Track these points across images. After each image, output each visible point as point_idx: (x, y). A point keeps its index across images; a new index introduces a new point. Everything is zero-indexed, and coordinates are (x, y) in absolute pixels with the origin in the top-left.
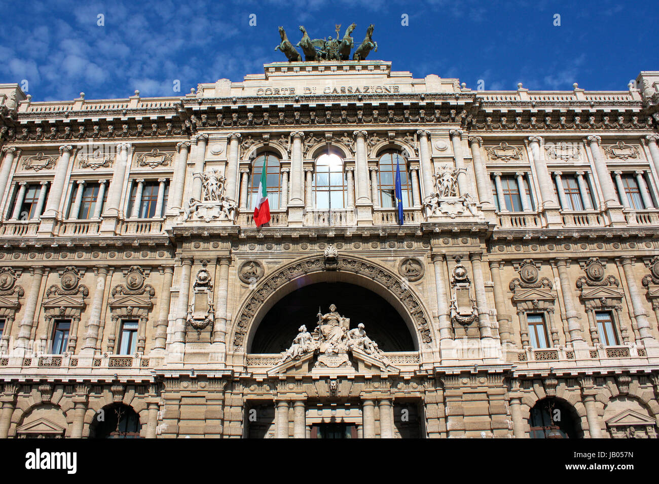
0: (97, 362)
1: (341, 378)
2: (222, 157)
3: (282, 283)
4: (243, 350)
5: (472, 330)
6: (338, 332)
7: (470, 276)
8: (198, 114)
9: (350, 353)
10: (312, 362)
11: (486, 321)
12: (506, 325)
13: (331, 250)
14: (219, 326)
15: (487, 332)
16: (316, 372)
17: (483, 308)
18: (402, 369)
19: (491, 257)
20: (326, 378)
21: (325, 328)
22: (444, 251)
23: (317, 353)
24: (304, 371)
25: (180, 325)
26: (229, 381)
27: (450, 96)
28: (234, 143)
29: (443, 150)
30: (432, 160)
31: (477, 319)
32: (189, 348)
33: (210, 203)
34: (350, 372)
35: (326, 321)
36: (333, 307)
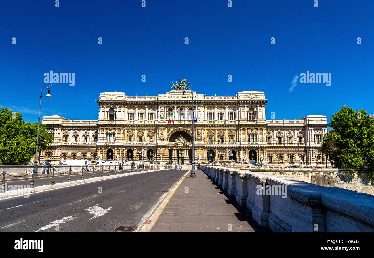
0: (147, 143)
1: (181, 147)
2: (163, 110)
3: (173, 132)
4: (168, 142)
5: (200, 140)
6: (181, 140)
7: (201, 132)
8: (159, 103)
9: (183, 143)
10: (177, 144)
11: (202, 139)
12: (206, 139)
13: (181, 128)
14: (165, 139)
15: (202, 141)
16: (178, 145)
17: (202, 137)
18: (190, 145)
19: (205, 128)
20: (179, 147)
21: (180, 139)
22: (197, 128)
23: (178, 143)
24: (176, 145)
25: (159, 139)
26: (166, 147)
27: (202, 100)
28: (165, 108)
29: (199, 110)
30: (197, 111)
31: (201, 139)
32: (160, 142)
33: (162, 119)
34: (183, 145)
35: (180, 138)
36: (181, 136)
